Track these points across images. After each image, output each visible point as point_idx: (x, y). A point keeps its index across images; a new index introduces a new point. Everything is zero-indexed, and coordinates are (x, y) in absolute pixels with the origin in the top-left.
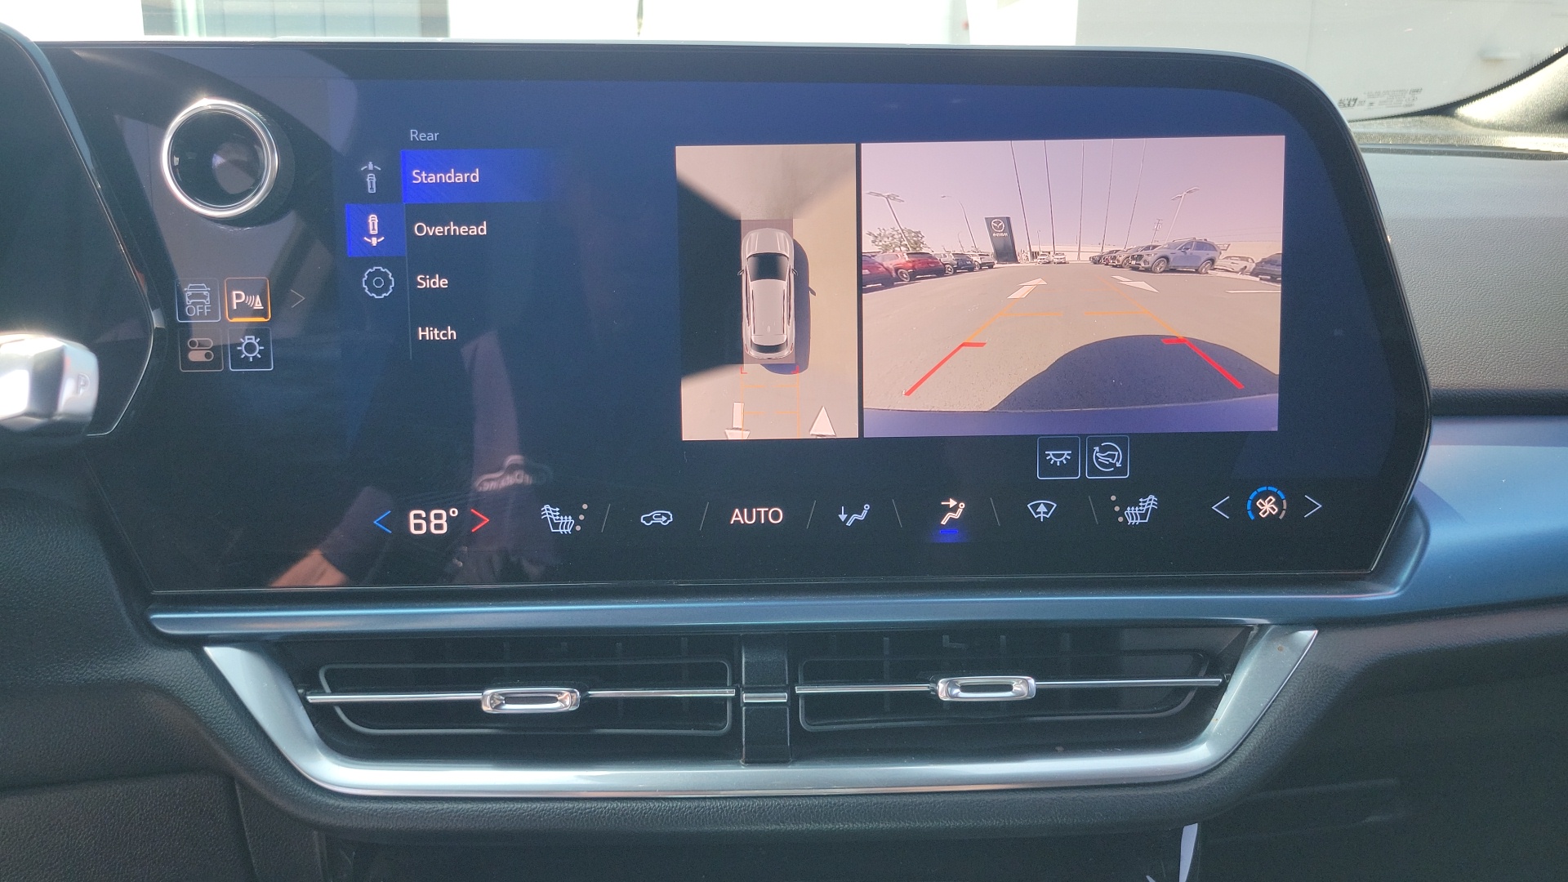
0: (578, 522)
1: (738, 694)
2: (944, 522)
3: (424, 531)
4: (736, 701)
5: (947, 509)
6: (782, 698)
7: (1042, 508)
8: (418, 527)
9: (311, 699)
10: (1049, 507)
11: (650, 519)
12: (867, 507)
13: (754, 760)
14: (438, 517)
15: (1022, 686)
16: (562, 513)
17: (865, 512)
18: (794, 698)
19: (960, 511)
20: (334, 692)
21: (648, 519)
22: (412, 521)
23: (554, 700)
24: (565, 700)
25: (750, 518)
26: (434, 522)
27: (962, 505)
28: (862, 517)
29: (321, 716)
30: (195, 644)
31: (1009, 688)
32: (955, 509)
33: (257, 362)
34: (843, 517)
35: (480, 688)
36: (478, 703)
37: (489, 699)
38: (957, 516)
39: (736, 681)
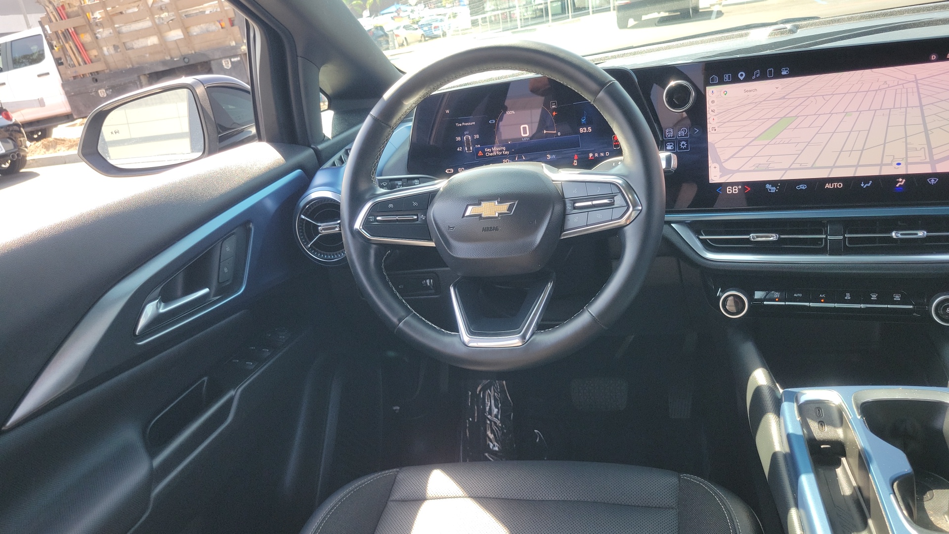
0: (777, 189)
1: (827, 236)
2: (897, 186)
3: (731, 192)
4: (826, 239)
5: (899, 182)
6: (841, 237)
7: (933, 181)
8: (729, 191)
9: (701, 237)
10: (935, 180)
11: (799, 187)
12: (871, 182)
13: (831, 254)
14: (735, 188)
15: (921, 234)
16: (772, 186)
17: (870, 183)
18: (845, 238)
19: (903, 182)
20: (706, 236)
21: (798, 188)
22: (728, 190)
23: (771, 237)
24: (773, 237)
25: (831, 186)
26: (734, 190)
27: (904, 180)
28: (869, 185)
29: (703, 242)
30: (669, 223)
31: (917, 234)
32: (902, 181)
33: (685, 149)
34: (862, 185)
35: (749, 235)
36: (748, 239)
37: (752, 236)
38: (902, 183)
39: (826, 233)
